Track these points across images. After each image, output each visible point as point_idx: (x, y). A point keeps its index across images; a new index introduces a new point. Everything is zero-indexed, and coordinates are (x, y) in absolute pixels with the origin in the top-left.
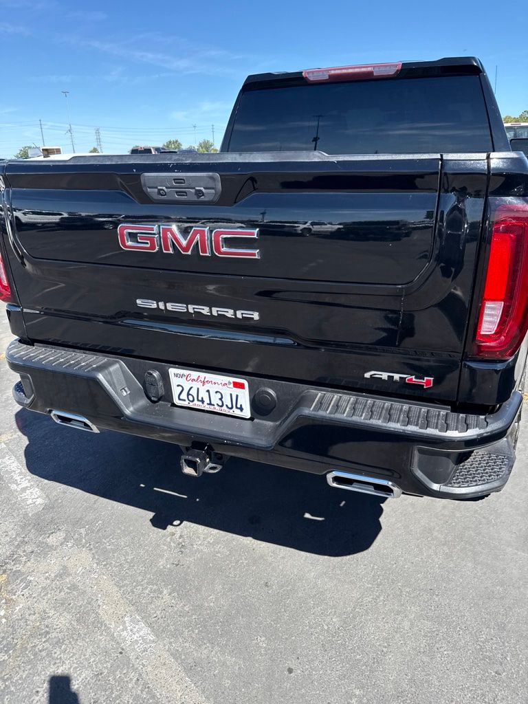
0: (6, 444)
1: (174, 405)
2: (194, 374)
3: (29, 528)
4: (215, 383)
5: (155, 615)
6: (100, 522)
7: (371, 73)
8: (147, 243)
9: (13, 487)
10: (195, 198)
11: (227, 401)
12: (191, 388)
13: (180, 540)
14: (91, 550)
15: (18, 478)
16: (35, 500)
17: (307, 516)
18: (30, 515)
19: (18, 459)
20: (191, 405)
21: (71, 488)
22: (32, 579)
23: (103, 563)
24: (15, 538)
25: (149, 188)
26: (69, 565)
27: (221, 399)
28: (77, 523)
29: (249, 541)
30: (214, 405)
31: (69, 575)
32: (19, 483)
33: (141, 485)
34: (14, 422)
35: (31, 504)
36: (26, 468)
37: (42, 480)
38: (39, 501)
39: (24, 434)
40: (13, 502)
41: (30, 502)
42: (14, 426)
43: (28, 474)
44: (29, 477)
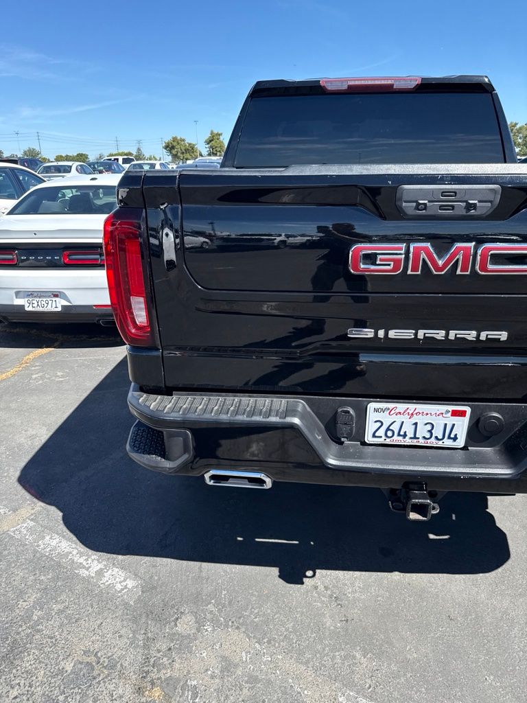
0: (32, 520)
1: (364, 443)
2: (401, 407)
3: (143, 620)
4: (427, 414)
5: (368, 686)
6: (224, 592)
7: (392, 86)
8: (389, 265)
9: (84, 573)
10: (464, 212)
11: (438, 432)
12: (394, 422)
13: (329, 592)
14: (238, 628)
15: (82, 560)
16: (125, 584)
17: (432, 536)
18: (132, 603)
19: (64, 537)
20: (388, 441)
21: (158, 559)
22: (194, 683)
23: (265, 640)
24: (134, 636)
25: (405, 202)
26: (227, 654)
27: (430, 431)
28: (197, 599)
29: (396, 576)
30: (418, 438)
31: (236, 666)
32: (87, 566)
33: (239, 539)
34: (24, 491)
35: (123, 590)
36: (82, 546)
37: (115, 556)
38: (130, 583)
39: (47, 504)
40: (97, 592)
41: (119, 587)
42: (28, 496)
43: (90, 552)
44: (95, 555)
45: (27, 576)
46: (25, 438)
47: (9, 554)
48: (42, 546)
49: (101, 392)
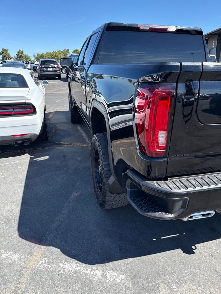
9: (95, 278)
13: (207, 254)
14: (186, 282)
16: (120, 278)
18: (131, 286)
19: (70, 262)
23: (201, 284)
28: (158, 274)
32: (94, 274)
33: (154, 240)
34: (28, 242)
35: (121, 281)
36: (84, 264)
37: (104, 264)
38: (123, 276)
39: (47, 246)
40: (109, 286)
41: (118, 280)
42: (33, 244)
43: (90, 266)
44: (94, 267)
45: (66, 290)
46: (6, 212)
47: (46, 280)
48: (62, 271)
49: (31, 180)
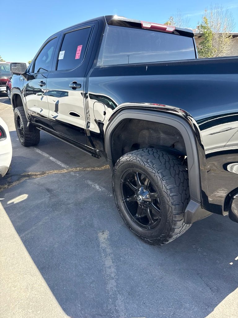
7: (166, 29)
33: (231, 264)
49: (26, 232)
